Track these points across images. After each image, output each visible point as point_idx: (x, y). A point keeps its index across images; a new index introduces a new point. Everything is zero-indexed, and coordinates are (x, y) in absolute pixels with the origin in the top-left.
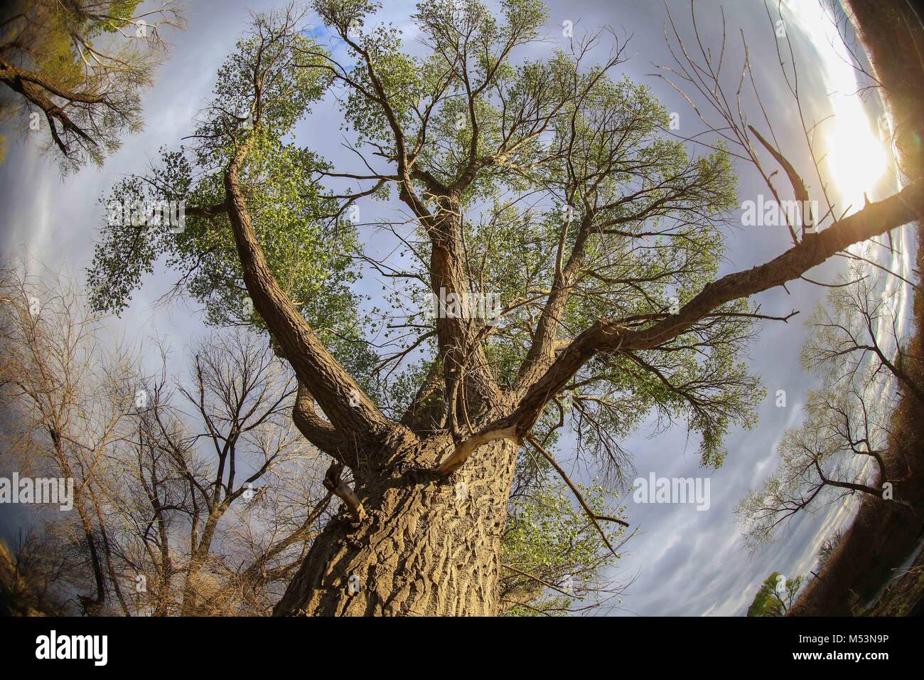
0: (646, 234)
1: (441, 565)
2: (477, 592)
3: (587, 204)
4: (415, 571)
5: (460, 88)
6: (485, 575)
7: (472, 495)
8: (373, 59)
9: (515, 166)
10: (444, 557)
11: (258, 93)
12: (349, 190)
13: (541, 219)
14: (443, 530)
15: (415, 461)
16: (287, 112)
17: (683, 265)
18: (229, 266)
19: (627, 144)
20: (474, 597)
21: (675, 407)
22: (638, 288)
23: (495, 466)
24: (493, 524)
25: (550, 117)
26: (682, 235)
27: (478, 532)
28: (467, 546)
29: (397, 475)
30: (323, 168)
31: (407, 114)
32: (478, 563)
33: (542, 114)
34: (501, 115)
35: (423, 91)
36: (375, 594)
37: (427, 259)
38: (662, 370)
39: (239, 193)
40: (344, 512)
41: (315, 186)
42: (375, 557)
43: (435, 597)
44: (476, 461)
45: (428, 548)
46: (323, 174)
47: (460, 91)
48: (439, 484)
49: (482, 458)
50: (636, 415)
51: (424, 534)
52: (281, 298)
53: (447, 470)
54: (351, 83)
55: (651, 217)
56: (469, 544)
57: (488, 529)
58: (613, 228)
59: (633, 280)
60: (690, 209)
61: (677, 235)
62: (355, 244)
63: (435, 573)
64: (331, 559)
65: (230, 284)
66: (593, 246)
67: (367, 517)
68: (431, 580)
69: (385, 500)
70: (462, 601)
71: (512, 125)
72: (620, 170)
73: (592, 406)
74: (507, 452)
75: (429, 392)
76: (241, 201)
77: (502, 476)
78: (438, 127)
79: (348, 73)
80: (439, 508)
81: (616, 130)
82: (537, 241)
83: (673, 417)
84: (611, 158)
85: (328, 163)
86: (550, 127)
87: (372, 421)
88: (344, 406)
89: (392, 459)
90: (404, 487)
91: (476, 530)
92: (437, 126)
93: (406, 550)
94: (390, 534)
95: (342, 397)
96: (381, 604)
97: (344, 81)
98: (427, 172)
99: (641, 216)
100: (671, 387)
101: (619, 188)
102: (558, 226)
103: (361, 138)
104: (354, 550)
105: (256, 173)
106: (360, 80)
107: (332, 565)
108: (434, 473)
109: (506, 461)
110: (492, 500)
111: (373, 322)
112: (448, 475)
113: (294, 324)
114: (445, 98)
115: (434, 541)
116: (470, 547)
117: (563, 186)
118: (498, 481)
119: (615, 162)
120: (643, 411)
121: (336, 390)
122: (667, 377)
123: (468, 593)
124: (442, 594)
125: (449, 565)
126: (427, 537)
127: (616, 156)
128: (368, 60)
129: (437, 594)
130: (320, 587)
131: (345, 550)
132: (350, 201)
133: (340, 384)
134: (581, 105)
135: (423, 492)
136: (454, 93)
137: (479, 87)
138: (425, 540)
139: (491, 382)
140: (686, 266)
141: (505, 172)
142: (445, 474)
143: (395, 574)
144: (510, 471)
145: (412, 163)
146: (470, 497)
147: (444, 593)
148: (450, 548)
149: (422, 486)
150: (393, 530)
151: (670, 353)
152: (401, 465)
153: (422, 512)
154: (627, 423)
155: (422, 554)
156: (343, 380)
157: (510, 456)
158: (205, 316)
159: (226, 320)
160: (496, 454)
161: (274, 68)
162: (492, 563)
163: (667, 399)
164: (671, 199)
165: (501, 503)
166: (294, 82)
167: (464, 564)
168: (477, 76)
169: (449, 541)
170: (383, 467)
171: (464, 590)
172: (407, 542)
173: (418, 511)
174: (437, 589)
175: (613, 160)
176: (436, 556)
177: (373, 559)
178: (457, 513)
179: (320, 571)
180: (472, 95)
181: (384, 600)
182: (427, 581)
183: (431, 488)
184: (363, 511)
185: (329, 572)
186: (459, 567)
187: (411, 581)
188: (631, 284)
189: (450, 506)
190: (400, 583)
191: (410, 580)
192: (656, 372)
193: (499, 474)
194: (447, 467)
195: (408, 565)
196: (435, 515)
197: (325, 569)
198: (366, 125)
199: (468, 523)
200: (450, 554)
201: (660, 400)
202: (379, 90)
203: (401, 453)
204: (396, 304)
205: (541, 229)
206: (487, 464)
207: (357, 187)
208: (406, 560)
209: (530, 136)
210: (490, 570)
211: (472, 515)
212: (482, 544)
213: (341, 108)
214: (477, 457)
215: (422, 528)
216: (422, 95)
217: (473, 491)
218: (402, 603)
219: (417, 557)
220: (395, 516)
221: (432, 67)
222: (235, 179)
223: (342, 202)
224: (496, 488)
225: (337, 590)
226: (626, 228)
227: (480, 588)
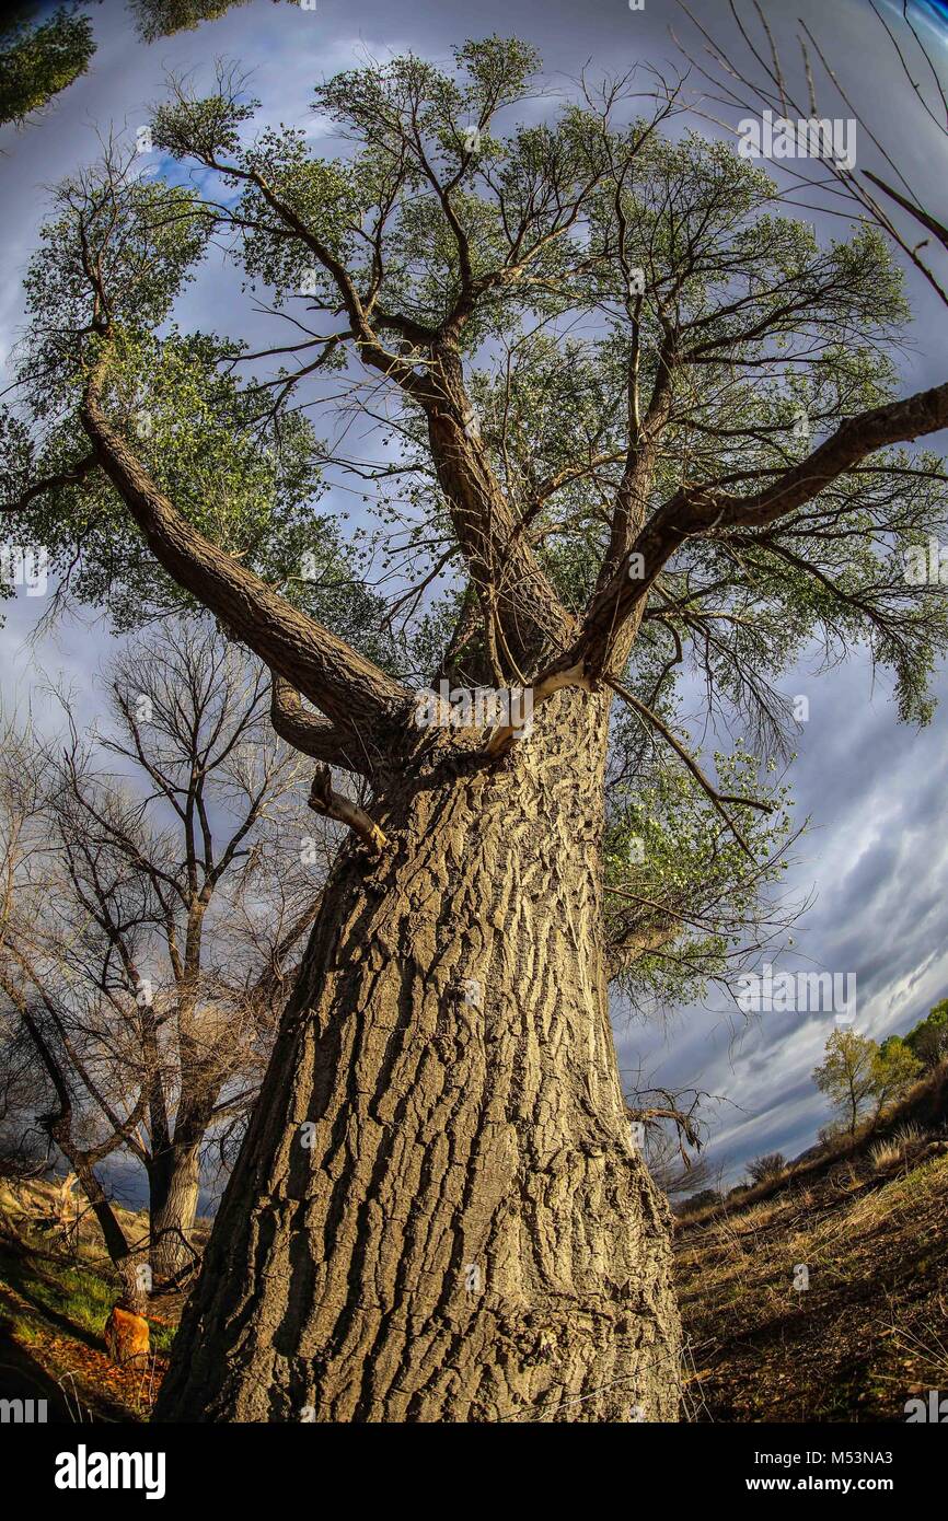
0: (768, 360)
1: (505, 899)
2: (565, 935)
3: (665, 321)
4: (467, 913)
5: (422, 186)
6: (577, 907)
7: (543, 782)
8: (268, 181)
9: (539, 280)
10: (510, 885)
11: (97, 286)
12: (282, 370)
13: (597, 352)
14: (505, 844)
15: (451, 743)
16: (153, 293)
17: (833, 403)
18: (125, 538)
19: (713, 230)
20: (561, 945)
21: (849, 626)
22: (769, 441)
23: (575, 732)
24: (581, 824)
25: (579, 202)
26: (828, 361)
27: (559, 838)
28: (544, 864)
29: (427, 771)
30: (232, 352)
31: (343, 240)
32: (564, 888)
33: (565, 199)
34: (499, 210)
35: (362, 203)
36: (411, 960)
37: (425, 440)
38: (822, 568)
39: (109, 432)
40: (358, 843)
41: (228, 380)
42: (407, 903)
43: (500, 951)
44: (544, 728)
45: (484, 874)
46: (236, 360)
47: (422, 189)
48: (491, 773)
49: (554, 722)
50: (792, 639)
51: (476, 853)
52: (212, 555)
53: (500, 748)
54: (243, 223)
55: (773, 335)
56: (547, 860)
57: (575, 833)
58: (713, 353)
59: (760, 429)
60: (834, 322)
61: (818, 362)
62: (312, 445)
63: (497, 913)
64: (345, 920)
65: (134, 563)
66: (685, 384)
67: (389, 842)
68: (492, 925)
69: (413, 812)
70: (543, 952)
71: (519, 222)
72: (709, 268)
73: (722, 628)
74: (591, 708)
75: (467, 636)
76: (118, 441)
77: (587, 746)
78: (402, 247)
79: (233, 211)
80: (496, 809)
81: (691, 209)
82: (594, 384)
83: (848, 641)
84: (690, 252)
85: (237, 343)
86: (581, 216)
87: (384, 698)
88: (339, 684)
89: (419, 747)
90: (440, 786)
91: (555, 836)
92: (398, 246)
93: (452, 884)
94: (425, 862)
95: (332, 673)
96: (421, 976)
97: (230, 224)
98: (399, 315)
99: (755, 333)
100: (841, 596)
101: (711, 294)
102: (624, 359)
103: (279, 293)
104: (376, 898)
105: (127, 394)
106: (254, 214)
107: (348, 929)
108: (481, 756)
109: (591, 722)
110: (576, 787)
111: (360, 552)
112: (503, 755)
113: (239, 586)
114: (403, 204)
115: (491, 863)
116: (548, 864)
117: (621, 297)
118: (583, 756)
119: (698, 257)
120: (801, 632)
121: (321, 665)
122: (831, 578)
123: (552, 938)
124: (511, 945)
125: (518, 898)
126: (480, 857)
127: (699, 249)
128: (260, 183)
129: (502, 946)
130: (334, 968)
131: (363, 902)
132: (289, 386)
133: (326, 654)
134: (626, 179)
135: (468, 788)
136: (413, 195)
137: (452, 179)
138: (478, 863)
139: (552, 604)
140: (839, 405)
141: (524, 292)
142: (497, 754)
143: (438, 925)
144: (600, 736)
145: (370, 308)
146: (541, 785)
147: (514, 943)
148: (517, 869)
149: (466, 780)
150: (428, 857)
151: (832, 542)
152: (431, 753)
153: (470, 819)
154: (780, 649)
155: (475, 886)
156: (329, 647)
157: (597, 714)
158: (109, 624)
159: (144, 616)
160: (574, 714)
161: (114, 244)
162: (586, 886)
163: (836, 613)
164: (799, 307)
165: (592, 788)
166: (152, 250)
167: (540, 893)
168: (444, 164)
169: (514, 859)
170: (407, 762)
171: (544, 935)
172: (452, 871)
173: (464, 819)
174: (501, 939)
175: (695, 254)
176: (497, 886)
177: (403, 907)
178: (523, 812)
179: (332, 943)
180: (444, 193)
181: (426, 969)
182: (486, 928)
183: (480, 779)
184: (381, 834)
185: (344, 942)
186: (534, 898)
187: (462, 931)
188: (756, 437)
189: (512, 803)
190: (446, 937)
191: (460, 929)
192: (813, 570)
193: (583, 744)
194: (499, 742)
195: (456, 907)
196: (490, 821)
197: (339, 938)
198: (282, 273)
199: (543, 827)
200: (518, 879)
201: (826, 616)
202: (290, 219)
203: (431, 735)
204: (391, 516)
205: (597, 366)
206: (563, 730)
207: (292, 364)
208: (451, 899)
209: (552, 233)
210: (584, 897)
211: (547, 814)
212: (568, 856)
213: (236, 260)
214: (546, 722)
215: (473, 844)
216: (362, 208)
217: (544, 775)
218: (452, 967)
219: (468, 892)
220: (429, 833)
221: (367, 166)
222: (97, 414)
223: (276, 392)
224: (581, 766)
225: (357, 966)
226: (735, 353)
227: (569, 929)
